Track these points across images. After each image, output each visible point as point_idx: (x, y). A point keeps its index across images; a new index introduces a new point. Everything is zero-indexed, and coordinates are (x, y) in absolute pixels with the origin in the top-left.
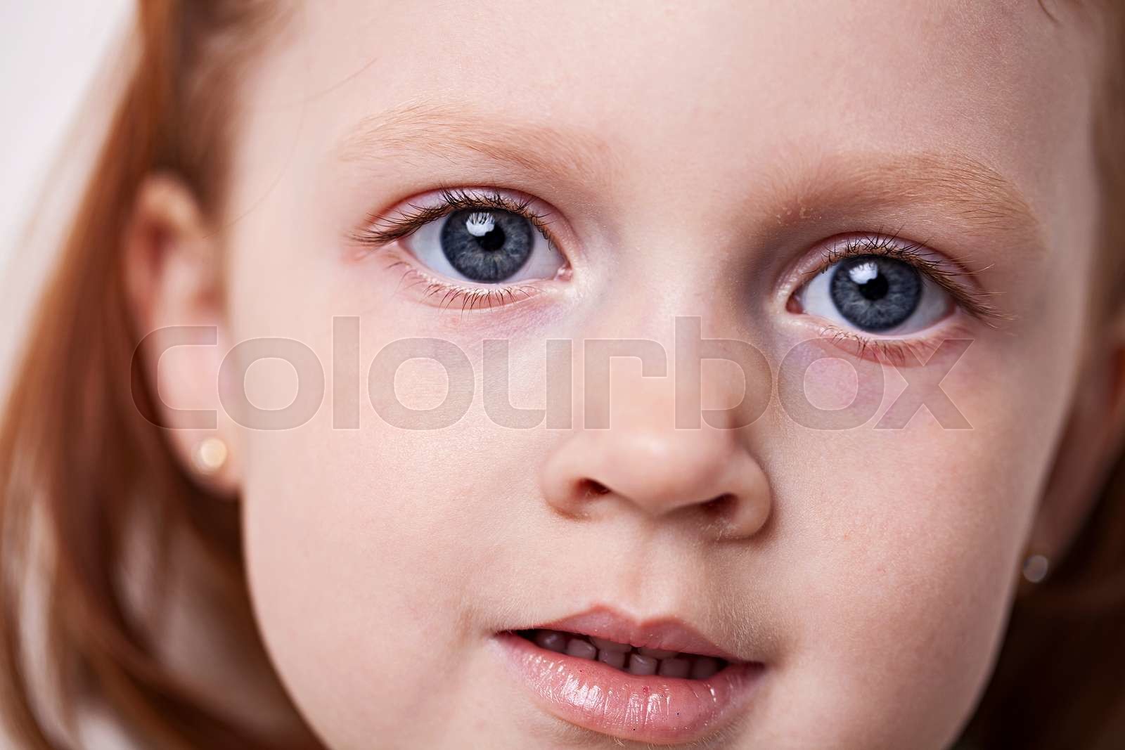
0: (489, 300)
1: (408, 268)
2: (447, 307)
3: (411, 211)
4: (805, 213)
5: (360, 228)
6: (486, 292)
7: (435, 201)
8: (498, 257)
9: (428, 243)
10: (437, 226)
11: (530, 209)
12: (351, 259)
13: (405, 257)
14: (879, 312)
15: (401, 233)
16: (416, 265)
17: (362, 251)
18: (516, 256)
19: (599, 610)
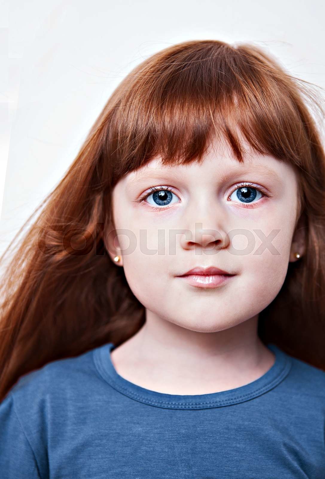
0: (164, 209)
1: (146, 205)
2: (155, 211)
3: (145, 194)
4: (226, 179)
5: (136, 199)
6: (163, 207)
7: (149, 191)
8: (165, 201)
9: (151, 200)
10: (152, 196)
11: (170, 189)
12: (135, 206)
13: (146, 203)
14: (247, 200)
15: (145, 199)
16: (148, 204)
17: (137, 204)
18: (169, 201)
19: (196, 268)
